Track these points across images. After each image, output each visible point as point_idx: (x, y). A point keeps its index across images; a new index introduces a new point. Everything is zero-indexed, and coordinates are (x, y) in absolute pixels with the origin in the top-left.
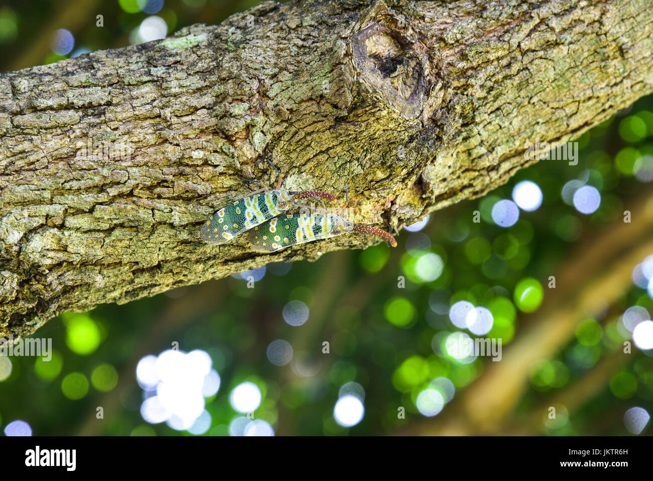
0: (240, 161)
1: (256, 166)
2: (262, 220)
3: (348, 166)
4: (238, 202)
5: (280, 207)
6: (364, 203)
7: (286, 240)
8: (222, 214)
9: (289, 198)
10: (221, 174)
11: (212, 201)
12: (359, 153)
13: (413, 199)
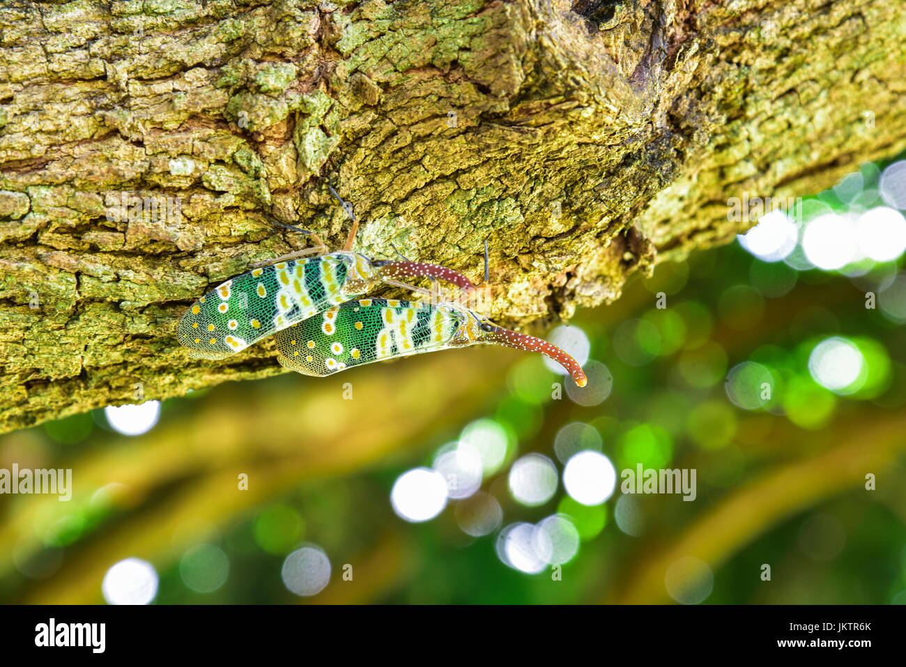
0: (272, 186)
1: (304, 197)
2: (311, 313)
3: (495, 208)
4: (260, 271)
5: (350, 289)
6: (517, 278)
7: (355, 352)
8: (225, 294)
9: (371, 272)
10: (229, 209)
11: (206, 263)
12: (520, 184)
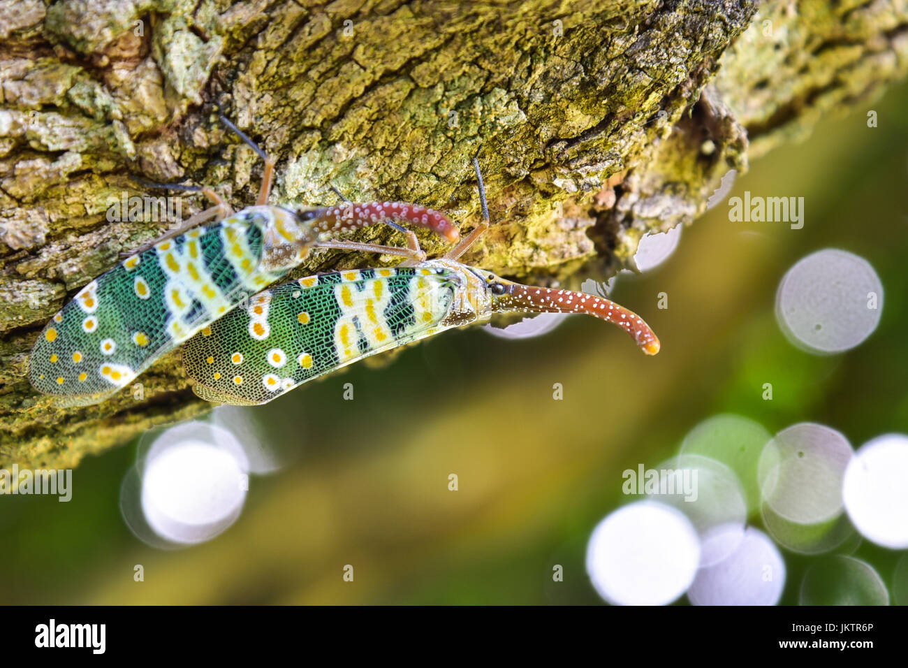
0: (133, 130)
1: (185, 140)
2: (222, 309)
3: (478, 107)
4: (136, 259)
5: (273, 262)
6: (536, 208)
7: (304, 359)
8: (90, 303)
9: (299, 232)
10: (75, 176)
11: (57, 262)
12: (510, 65)
13: (679, 166)
